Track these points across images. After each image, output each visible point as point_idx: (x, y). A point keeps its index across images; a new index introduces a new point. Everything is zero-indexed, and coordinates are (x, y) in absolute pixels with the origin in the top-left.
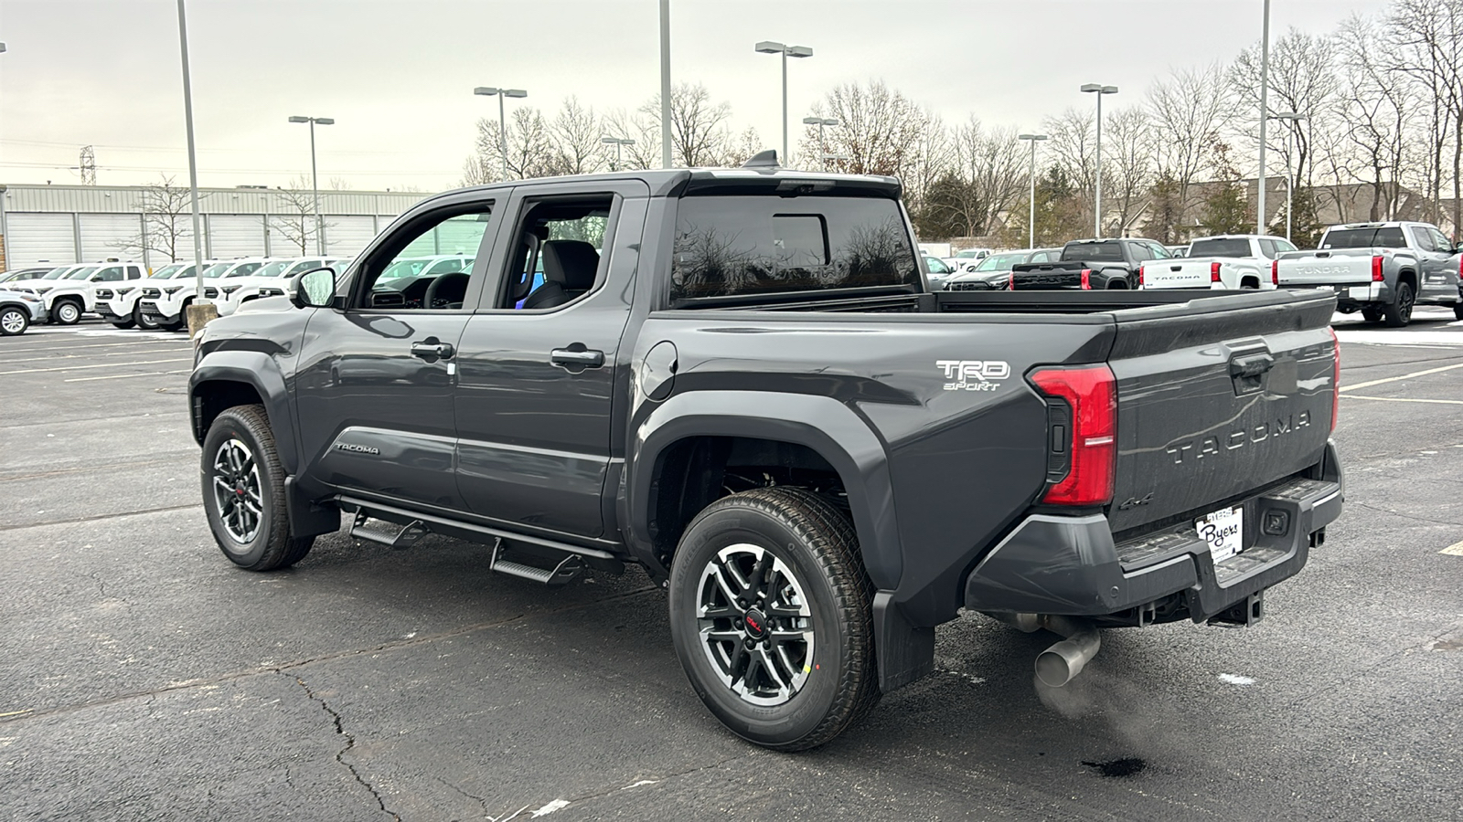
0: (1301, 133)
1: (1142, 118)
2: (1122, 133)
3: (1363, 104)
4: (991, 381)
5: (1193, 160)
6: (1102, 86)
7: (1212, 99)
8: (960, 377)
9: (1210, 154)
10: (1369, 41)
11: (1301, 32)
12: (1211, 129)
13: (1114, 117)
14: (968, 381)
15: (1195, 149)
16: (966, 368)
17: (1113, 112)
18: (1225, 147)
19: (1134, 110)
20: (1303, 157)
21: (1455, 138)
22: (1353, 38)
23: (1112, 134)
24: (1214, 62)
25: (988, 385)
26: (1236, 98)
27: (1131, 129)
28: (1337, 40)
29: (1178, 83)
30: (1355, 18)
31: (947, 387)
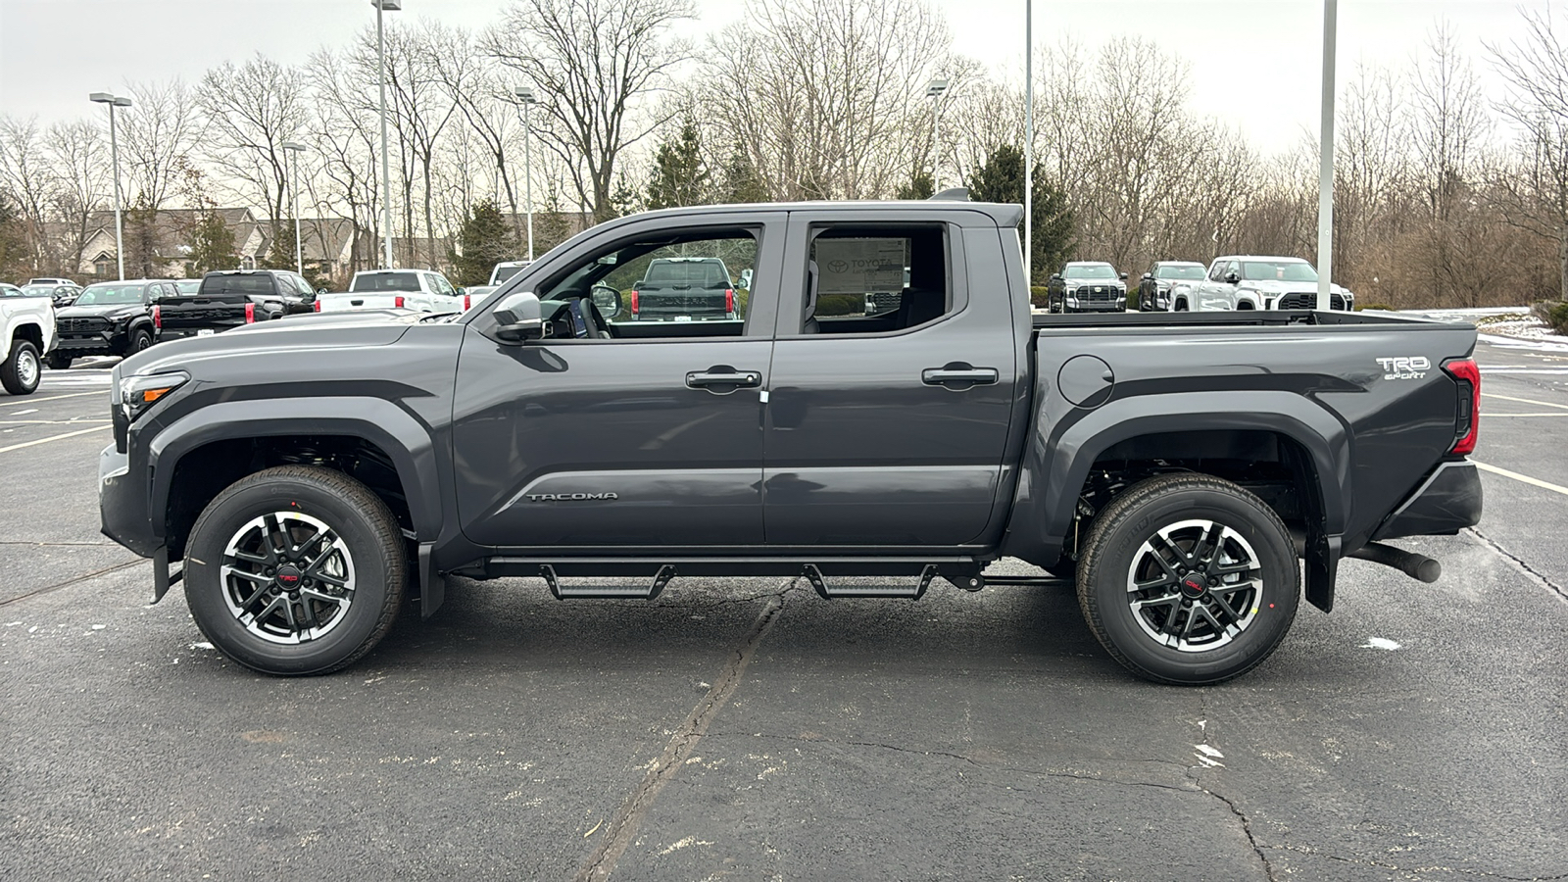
0: (277, 165)
1: (94, 133)
2: (71, 149)
3: (333, 138)
4: (1418, 371)
5: (159, 186)
6: (115, 96)
7: (176, 120)
8: (1395, 370)
9: (180, 181)
10: (339, 77)
11: (270, 59)
12: (178, 152)
13: (59, 129)
14: (1402, 372)
15: (161, 174)
16: (1400, 362)
17: (57, 124)
18: (197, 172)
19: (84, 126)
20: (281, 188)
21: (423, 180)
22: (323, 72)
23: (58, 149)
24: (175, 80)
25: (1417, 374)
26: (203, 121)
27: (82, 144)
28: (309, 73)
29: (136, 99)
30: (324, 53)
31: (1387, 377)
